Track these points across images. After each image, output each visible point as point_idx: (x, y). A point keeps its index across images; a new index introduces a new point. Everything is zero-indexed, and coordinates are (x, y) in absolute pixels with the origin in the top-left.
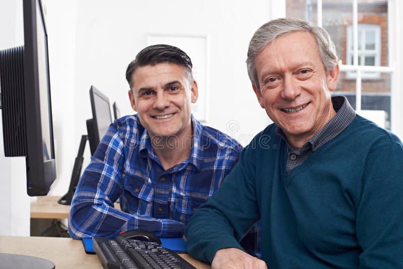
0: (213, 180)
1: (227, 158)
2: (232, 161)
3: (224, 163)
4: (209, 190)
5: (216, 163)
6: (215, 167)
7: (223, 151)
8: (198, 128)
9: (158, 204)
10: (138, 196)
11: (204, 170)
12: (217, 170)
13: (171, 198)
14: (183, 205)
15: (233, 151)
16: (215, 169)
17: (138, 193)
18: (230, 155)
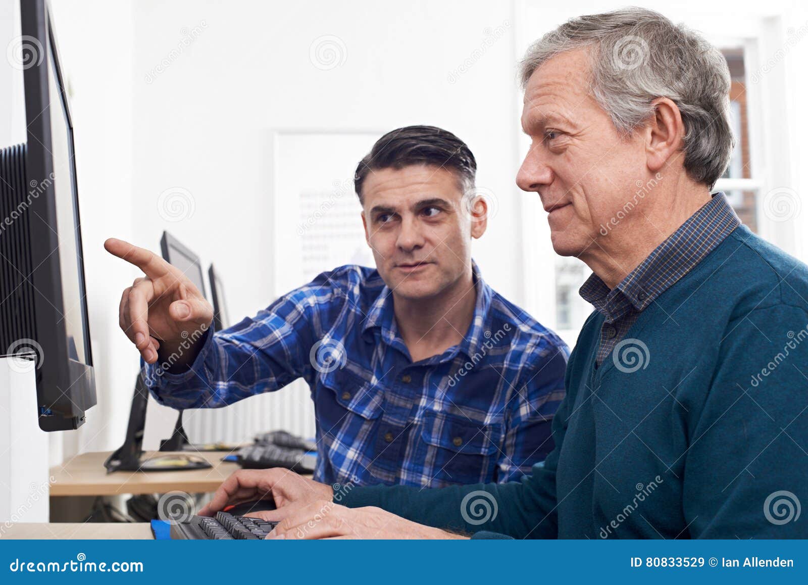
0: (499, 388)
1: (529, 351)
2: (538, 356)
3: (524, 358)
4: (490, 405)
5: (509, 356)
6: (505, 362)
7: (525, 337)
8: (486, 294)
9: (387, 424)
10: (347, 406)
11: (485, 367)
12: (508, 370)
13: (415, 417)
14: (435, 429)
15: (543, 340)
16: (505, 366)
17: (349, 401)
18: (537, 345)
